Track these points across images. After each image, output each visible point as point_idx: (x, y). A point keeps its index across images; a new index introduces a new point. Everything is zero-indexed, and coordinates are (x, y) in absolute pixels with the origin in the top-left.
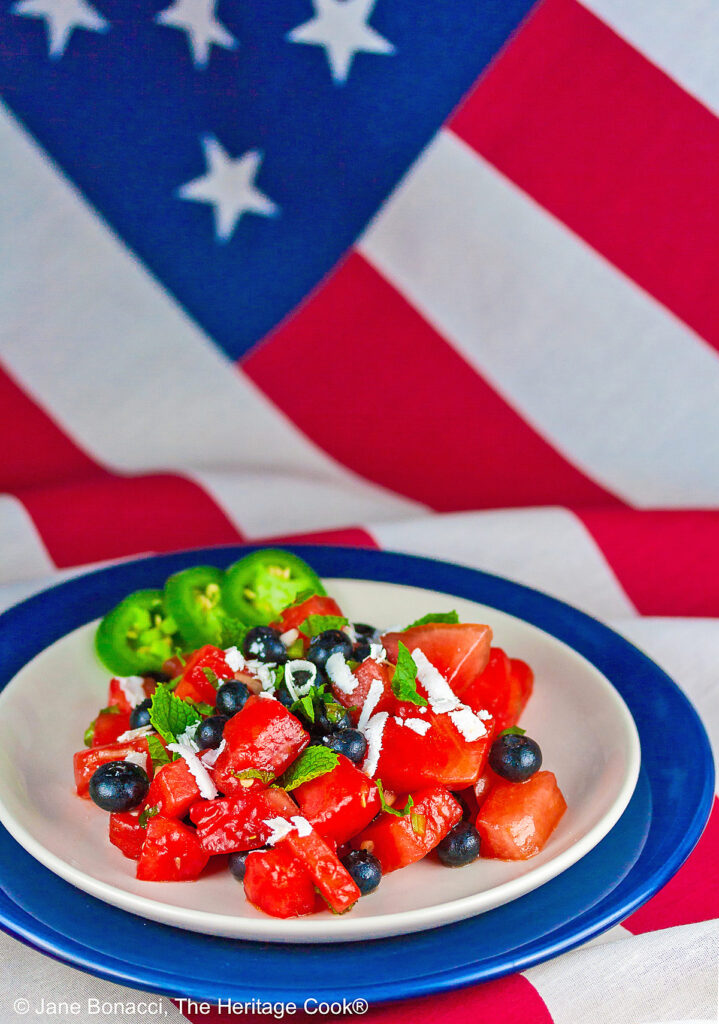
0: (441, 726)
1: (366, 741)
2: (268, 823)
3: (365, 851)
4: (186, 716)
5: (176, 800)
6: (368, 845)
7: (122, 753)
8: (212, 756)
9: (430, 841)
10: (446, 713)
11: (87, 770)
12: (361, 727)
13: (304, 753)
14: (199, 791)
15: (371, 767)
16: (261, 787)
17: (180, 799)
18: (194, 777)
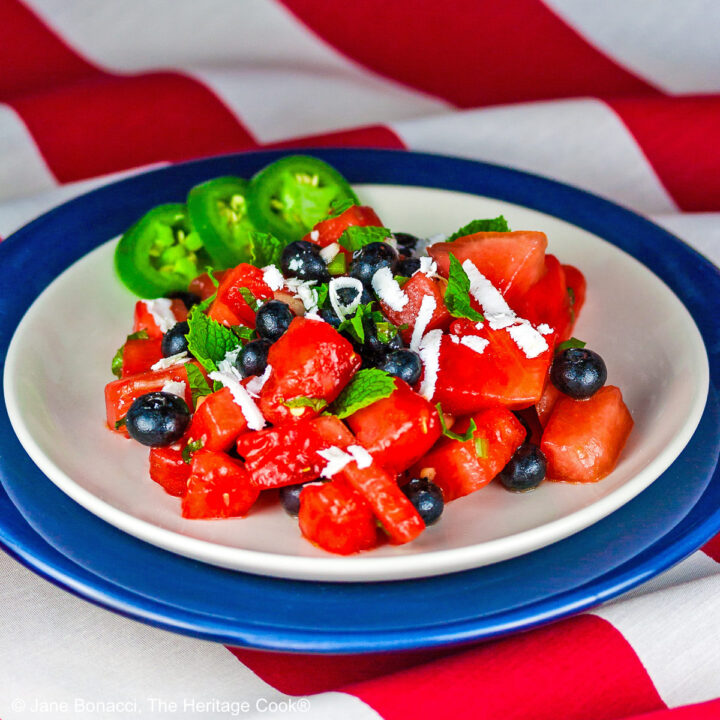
0: (500, 343)
1: (422, 362)
2: (323, 453)
3: (426, 479)
4: (225, 341)
5: (221, 433)
6: (429, 473)
7: (159, 383)
8: (257, 384)
9: (495, 468)
10: (505, 329)
11: (122, 402)
12: (414, 347)
13: (355, 378)
14: (247, 422)
15: (428, 390)
16: (311, 416)
17: (225, 432)
18: (240, 407)
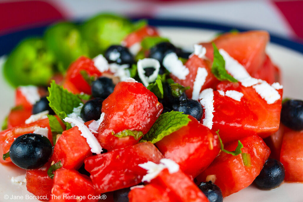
0: (250, 95)
1: (203, 107)
2: (143, 166)
3: (210, 182)
4: (73, 101)
5: (74, 155)
6: (212, 178)
7: (31, 129)
8: (96, 125)
9: (255, 173)
10: (251, 87)
11: (7, 142)
12: (195, 97)
13: (161, 118)
14: (90, 149)
15: (209, 122)
16: (133, 142)
17: (76, 155)
18: (86, 139)
